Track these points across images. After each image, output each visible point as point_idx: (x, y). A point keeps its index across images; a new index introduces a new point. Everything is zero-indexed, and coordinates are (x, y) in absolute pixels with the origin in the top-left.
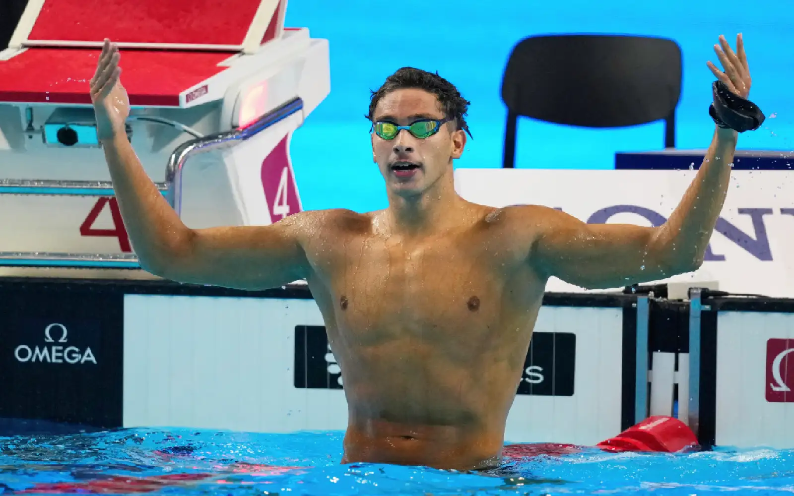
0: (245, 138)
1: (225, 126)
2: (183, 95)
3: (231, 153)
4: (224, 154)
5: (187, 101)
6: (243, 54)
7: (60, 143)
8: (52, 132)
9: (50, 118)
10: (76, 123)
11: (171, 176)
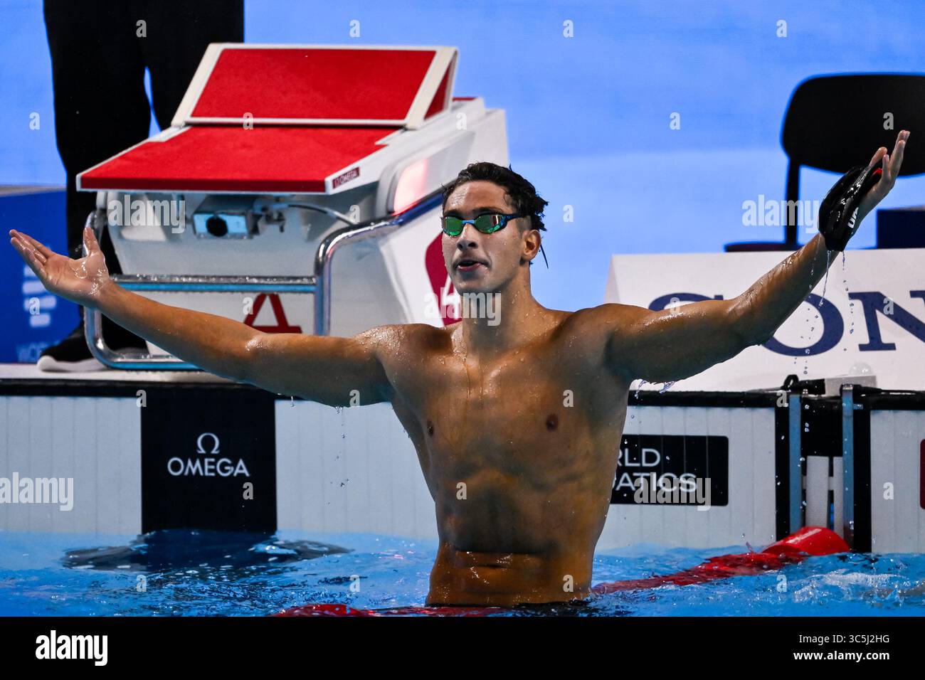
0: (401, 224)
1: (381, 211)
2: (329, 180)
3: (387, 240)
4: (381, 242)
5: (334, 187)
6: (406, 130)
7: (210, 235)
8: (201, 222)
9: (200, 207)
10: (225, 211)
11: (319, 268)
